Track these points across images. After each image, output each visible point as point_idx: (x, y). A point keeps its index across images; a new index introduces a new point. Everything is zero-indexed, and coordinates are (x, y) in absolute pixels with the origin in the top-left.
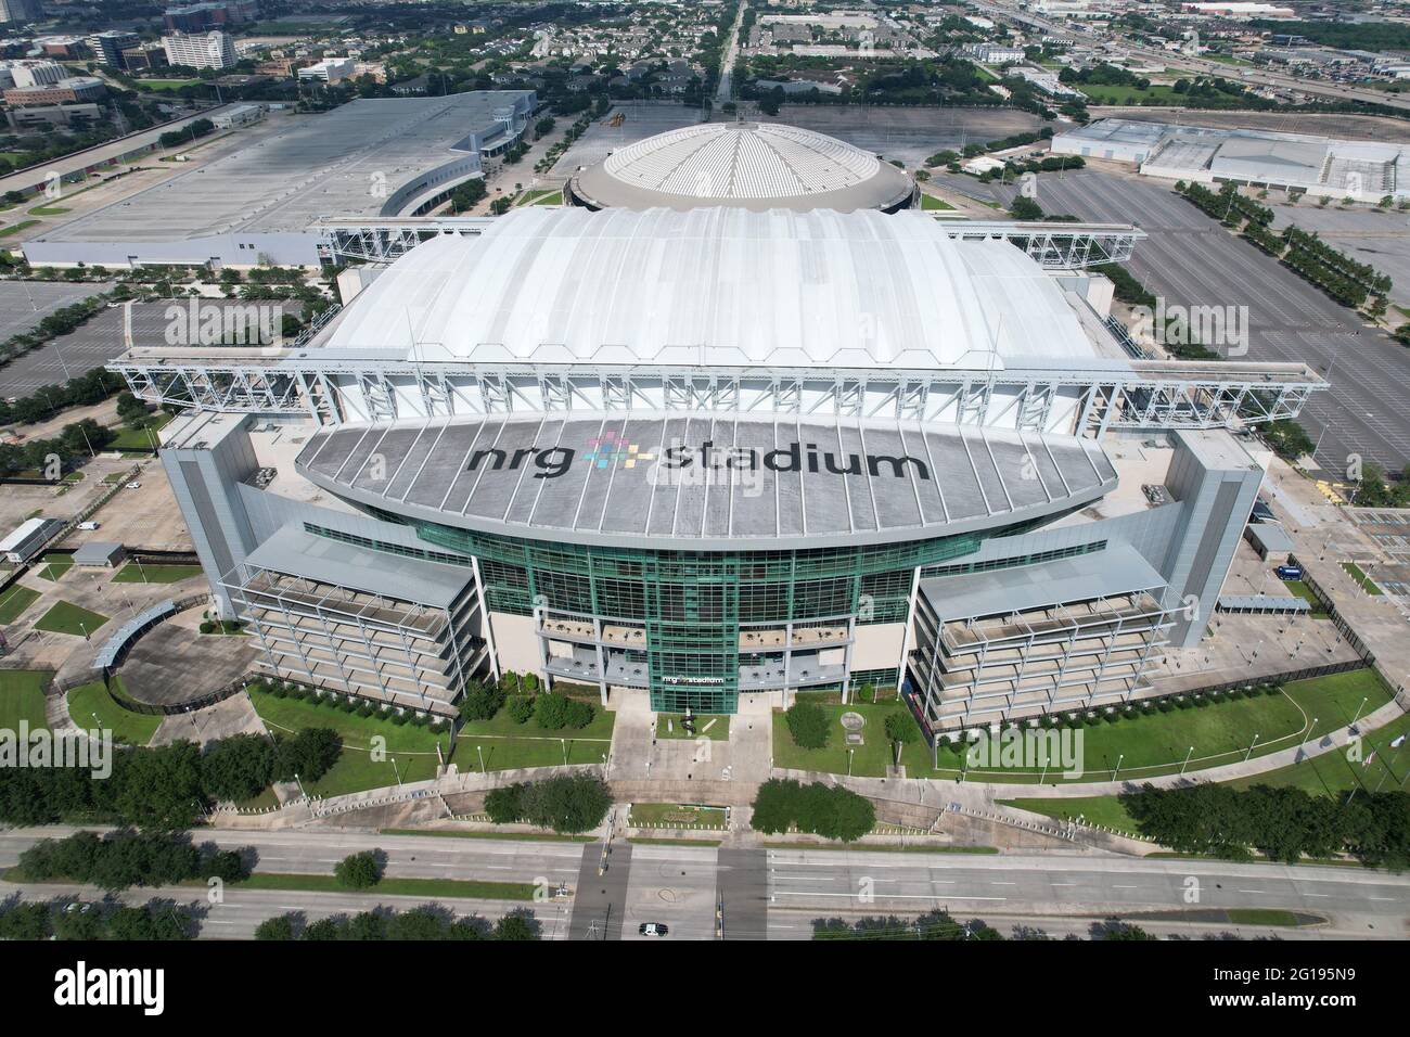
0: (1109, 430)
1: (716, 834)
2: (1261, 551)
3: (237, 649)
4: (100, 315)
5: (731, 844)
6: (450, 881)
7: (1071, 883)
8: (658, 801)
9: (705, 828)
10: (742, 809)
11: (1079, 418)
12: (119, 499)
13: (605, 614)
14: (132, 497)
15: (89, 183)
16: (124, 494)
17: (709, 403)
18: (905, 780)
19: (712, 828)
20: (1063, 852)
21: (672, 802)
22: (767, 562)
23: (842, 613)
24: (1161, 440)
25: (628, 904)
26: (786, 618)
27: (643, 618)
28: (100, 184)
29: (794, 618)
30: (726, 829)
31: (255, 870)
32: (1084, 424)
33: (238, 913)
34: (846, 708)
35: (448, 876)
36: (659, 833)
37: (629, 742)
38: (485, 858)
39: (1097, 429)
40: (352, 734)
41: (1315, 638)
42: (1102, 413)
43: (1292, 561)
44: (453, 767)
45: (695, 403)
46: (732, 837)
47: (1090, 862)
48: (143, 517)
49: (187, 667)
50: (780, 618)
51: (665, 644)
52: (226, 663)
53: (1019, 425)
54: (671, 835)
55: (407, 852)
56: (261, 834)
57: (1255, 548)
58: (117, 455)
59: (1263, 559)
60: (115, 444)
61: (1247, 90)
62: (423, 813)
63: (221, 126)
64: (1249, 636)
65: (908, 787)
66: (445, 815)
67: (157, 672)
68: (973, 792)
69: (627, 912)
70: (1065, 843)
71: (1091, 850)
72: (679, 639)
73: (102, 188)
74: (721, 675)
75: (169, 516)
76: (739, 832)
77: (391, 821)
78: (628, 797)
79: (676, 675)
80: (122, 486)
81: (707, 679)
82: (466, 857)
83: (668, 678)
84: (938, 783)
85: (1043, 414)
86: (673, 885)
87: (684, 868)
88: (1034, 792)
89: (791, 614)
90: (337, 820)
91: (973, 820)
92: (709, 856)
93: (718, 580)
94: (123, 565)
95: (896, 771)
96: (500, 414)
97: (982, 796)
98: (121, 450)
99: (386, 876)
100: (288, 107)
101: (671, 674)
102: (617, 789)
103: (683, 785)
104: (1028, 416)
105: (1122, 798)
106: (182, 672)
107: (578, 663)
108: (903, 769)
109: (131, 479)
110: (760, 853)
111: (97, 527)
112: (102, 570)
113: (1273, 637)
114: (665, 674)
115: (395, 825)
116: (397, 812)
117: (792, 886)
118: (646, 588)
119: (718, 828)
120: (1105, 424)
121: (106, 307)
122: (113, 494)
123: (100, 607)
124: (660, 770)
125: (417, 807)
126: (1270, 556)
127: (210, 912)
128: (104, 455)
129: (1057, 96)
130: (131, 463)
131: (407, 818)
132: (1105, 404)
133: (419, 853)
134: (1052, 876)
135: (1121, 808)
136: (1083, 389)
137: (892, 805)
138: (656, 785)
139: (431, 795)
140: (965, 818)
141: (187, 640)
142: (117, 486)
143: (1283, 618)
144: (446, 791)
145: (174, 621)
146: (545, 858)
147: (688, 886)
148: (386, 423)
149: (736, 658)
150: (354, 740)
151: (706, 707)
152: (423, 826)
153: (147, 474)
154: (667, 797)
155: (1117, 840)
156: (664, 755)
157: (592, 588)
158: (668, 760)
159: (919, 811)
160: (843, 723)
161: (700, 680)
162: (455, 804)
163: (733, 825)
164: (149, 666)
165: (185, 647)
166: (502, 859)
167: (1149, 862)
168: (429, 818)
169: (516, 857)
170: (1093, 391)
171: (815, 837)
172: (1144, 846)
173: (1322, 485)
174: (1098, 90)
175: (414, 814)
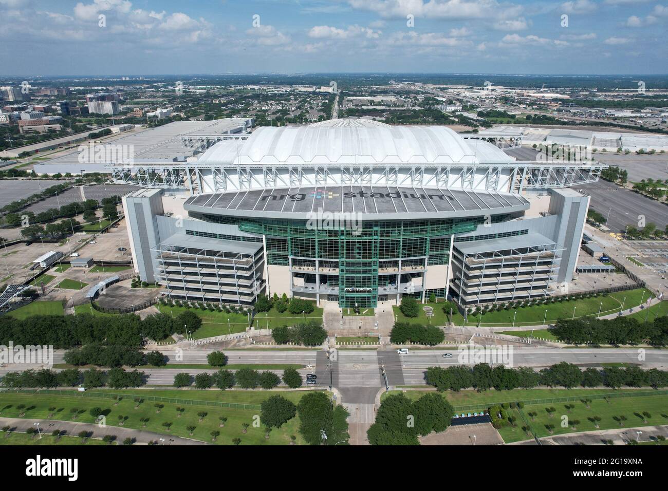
0: (523, 190)
1: (375, 346)
2: (591, 253)
3: (149, 292)
4: (70, 190)
5: (382, 349)
6: (258, 365)
7: (533, 357)
8: (347, 336)
9: (370, 344)
10: (385, 337)
11: (511, 185)
12: (86, 247)
13: (321, 257)
14: (92, 246)
15: (58, 150)
16: (89, 245)
17: (359, 181)
18: (454, 327)
19: (373, 344)
20: (527, 348)
21: (353, 336)
22: (391, 229)
23: (422, 255)
24: (545, 193)
25: (339, 369)
26: (399, 257)
27: (338, 258)
28: (64, 150)
29: (402, 257)
30: (379, 344)
31: (168, 363)
32: (513, 187)
33: (163, 377)
34: (425, 305)
35: (257, 363)
36: (349, 346)
37: (331, 318)
38: (272, 357)
39: (518, 189)
40: (206, 317)
41: (619, 280)
42: (520, 181)
43: (604, 255)
44: (253, 328)
45: (353, 180)
46: (382, 347)
47: (540, 350)
48: (99, 252)
49: (127, 299)
50: (396, 258)
51: (347, 271)
52: (144, 297)
53: (487, 188)
54: (355, 347)
55: (238, 356)
56: (169, 352)
57: (588, 253)
58: (84, 233)
59: (592, 256)
60: (83, 229)
61: (556, 119)
62: (241, 343)
63: (114, 132)
64: (591, 279)
65: (456, 329)
66: (252, 343)
67: (113, 300)
68: (484, 330)
69: (340, 372)
70: (527, 344)
71: (539, 347)
72: (353, 268)
73: (64, 151)
74: (371, 287)
75: (111, 252)
76: (385, 345)
77: (228, 346)
78: (333, 335)
79: (351, 287)
80: (88, 242)
81: (365, 289)
82: (264, 357)
83: (348, 289)
84: (469, 328)
85: (496, 182)
86: (359, 363)
87: (363, 357)
88: (511, 329)
89: (401, 255)
90: (203, 346)
91: (486, 339)
92: (374, 353)
93: (371, 238)
94: (92, 267)
95: (450, 324)
96: (271, 186)
97: (488, 331)
98: (86, 231)
99: (229, 364)
100: (143, 126)
101: (349, 287)
102: (329, 332)
103: (357, 331)
104: (490, 183)
105: (548, 330)
106: (125, 300)
107: (306, 287)
108: (453, 323)
109: (92, 240)
110: (395, 351)
111: (79, 256)
112: (83, 268)
113: (602, 279)
114: (346, 287)
115: (229, 347)
116: (230, 343)
117: (412, 362)
118: (340, 243)
119: (376, 344)
120: (522, 186)
121: (72, 187)
122: (85, 245)
123: (84, 280)
124: (347, 326)
125: (239, 341)
126: (595, 254)
127: (150, 377)
128: (77, 233)
129: (477, 120)
130: (90, 236)
131: (235, 345)
132: (521, 177)
133: (241, 356)
134: (524, 355)
135: (549, 333)
136: (512, 170)
137: (450, 335)
138: (346, 331)
139: (245, 337)
140: (483, 338)
141: (125, 290)
142: (86, 243)
143: (605, 274)
144: (251, 335)
145: (119, 284)
146: (300, 356)
147: (366, 363)
148: (222, 191)
149: (377, 278)
150: (206, 320)
151: (364, 305)
152: (243, 347)
153: (98, 239)
154: (351, 335)
155: (549, 343)
156: (347, 321)
157: (317, 244)
158: (349, 323)
159: (462, 336)
160: (424, 309)
161: (361, 289)
162: (256, 339)
163: (381, 342)
164: (110, 298)
165: (124, 292)
166: (280, 357)
167: (564, 350)
168: (245, 345)
169: (287, 356)
170: (516, 171)
171: (418, 346)
172: (561, 344)
173: (612, 234)
174: (494, 119)
175: (238, 344)
